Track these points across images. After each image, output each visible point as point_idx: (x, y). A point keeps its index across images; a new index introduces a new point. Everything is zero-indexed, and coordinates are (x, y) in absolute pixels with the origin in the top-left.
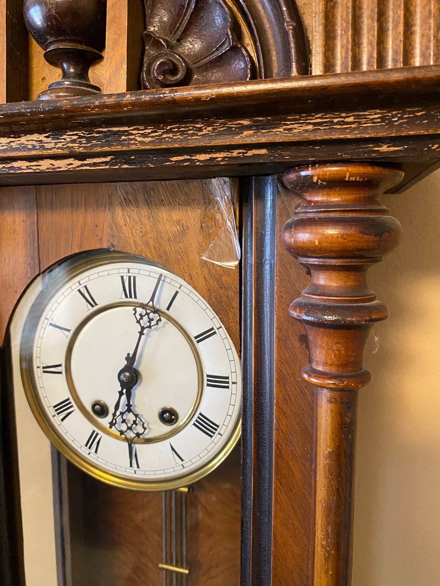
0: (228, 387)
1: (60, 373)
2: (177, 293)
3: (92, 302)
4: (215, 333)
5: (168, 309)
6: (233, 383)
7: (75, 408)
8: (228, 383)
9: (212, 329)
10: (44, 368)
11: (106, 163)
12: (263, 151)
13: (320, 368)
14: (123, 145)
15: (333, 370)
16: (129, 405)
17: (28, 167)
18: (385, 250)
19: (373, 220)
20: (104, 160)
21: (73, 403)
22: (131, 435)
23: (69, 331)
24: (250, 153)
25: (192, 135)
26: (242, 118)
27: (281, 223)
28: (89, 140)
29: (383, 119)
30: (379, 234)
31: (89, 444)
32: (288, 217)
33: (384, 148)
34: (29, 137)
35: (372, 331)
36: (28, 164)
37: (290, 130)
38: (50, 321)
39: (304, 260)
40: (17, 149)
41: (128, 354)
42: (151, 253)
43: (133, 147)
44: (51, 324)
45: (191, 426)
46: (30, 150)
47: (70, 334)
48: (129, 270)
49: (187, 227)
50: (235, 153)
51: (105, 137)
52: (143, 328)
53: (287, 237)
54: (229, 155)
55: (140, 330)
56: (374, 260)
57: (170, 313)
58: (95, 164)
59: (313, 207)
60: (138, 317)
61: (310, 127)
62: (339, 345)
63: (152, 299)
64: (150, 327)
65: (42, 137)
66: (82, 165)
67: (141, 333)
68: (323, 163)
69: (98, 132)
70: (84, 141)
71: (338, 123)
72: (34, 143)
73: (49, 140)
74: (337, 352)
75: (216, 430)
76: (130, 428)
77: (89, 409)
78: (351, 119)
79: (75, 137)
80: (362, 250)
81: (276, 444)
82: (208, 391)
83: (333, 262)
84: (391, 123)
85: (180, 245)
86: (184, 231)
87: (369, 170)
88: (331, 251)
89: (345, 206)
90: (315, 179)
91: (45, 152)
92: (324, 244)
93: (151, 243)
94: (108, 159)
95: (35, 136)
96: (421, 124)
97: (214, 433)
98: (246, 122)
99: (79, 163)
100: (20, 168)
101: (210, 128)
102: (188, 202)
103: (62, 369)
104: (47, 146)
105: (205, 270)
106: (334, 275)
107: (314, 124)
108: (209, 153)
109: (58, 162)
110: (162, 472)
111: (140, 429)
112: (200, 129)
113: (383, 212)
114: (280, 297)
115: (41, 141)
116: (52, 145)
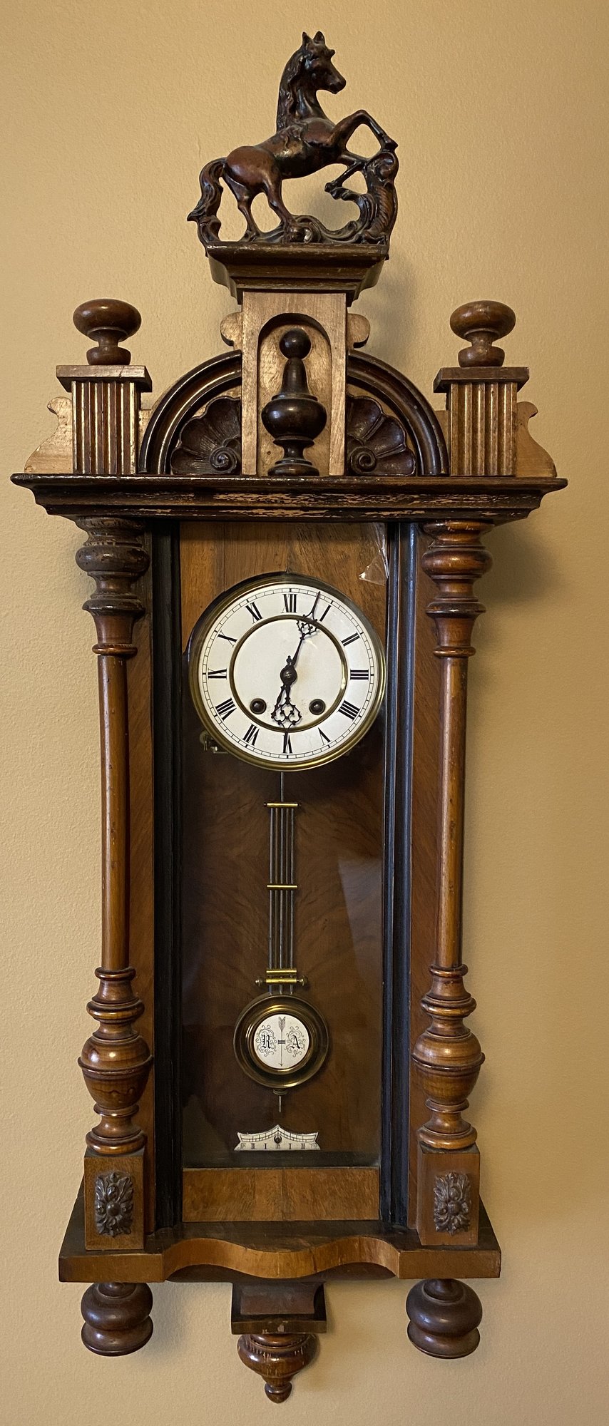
0: (367, 678)
1: (225, 677)
2: (329, 607)
3: (257, 616)
4: (358, 637)
5: (321, 620)
6: (371, 675)
7: (237, 706)
8: (368, 675)
9: (357, 634)
10: (209, 673)
11: (322, 514)
12: (422, 512)
13: (446, 645)
14: (338, 505)
15: (455, 645)
16: (288, 699)
17: (264, 514)
18: (484, 571)
19: (480, 552)
20: (321, 512)
21: (235, 703)
22: (287, 725)
23: (235, 640)
24: (414, 513)
25: (383, 501)
26: (415, 494)
27: (421, 554)
28: (316, 500)
29: (488, 499)
30: (483, 561)
31: (247, 738)
32: (425, 550)
33: (488, 514)
34: (275, 495)
35: (478, 619)
36: (265, 511)
37: (439, 502)
38: (219, 633)
39: (436, 577)
40: (262, 502)
41: (289, 657)
42: (321, 574)
43: (345, 506)
44: (219, 636)
45: (336, 713)
46: (273, 503)
47: (235, 644)
48: (290, 589)
49: (349, 556)
50: (406, 512)
51: (327, 499)
52: (304, 635)
53: (428, 562)
54: (402, 513)
55: (301, 636)
56: (479, 577)
57: (323, 623)
58: (314, 514)
59: (445, 545)
60: (301, 626)
61: (451, 501)
62: (459, 629)
63: (313, 611)
64: (309, 633)
65: (283, 496)
66: (305, 514)
67: (302, 639)
68: (454, 520)
69: (323, 496)
70: (313, 500)
71: (465, 500)
72: (277, 499)
73: (288, 498)
74: (458, 633)
75: (357, 713)
76: (287, 718)
77: (247, 706)
78: (472, 498)
79: (307, 498)
80: (473, 569)
81: (415, 702)
82: (351, 682)
83: (454, 577)
84: (492, 502)
85: (343, 569)
86: (347, 558)
87: (478, 524)
88: (456, 570)
89: (464, 544)
90: (449, 529)
91: (284, 505)
92: (455, 566)
93: (321, 567)
94: (325, 511)
95: (278, 495)
96: (506, 503)
97: (355, 716)
98: (415, 496)
99: (303, 512)
100: (257, 514)
101: (394, 498)
102: (350, 539)
103: (227, 674)
104: (285, 501)
105: (362, 588)
106: (457, 586)
107: (453, 500)
108: (389, 511)
109: (288, 511)
110: (311, 753)
111: (296, 718)
112: (389, 498)
113: (482, 548)
114: (419, 603)
115: (282, 498)
116: (290, 501)
